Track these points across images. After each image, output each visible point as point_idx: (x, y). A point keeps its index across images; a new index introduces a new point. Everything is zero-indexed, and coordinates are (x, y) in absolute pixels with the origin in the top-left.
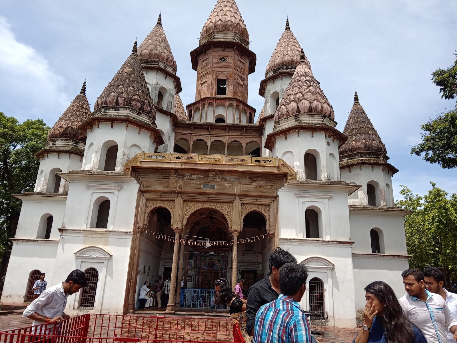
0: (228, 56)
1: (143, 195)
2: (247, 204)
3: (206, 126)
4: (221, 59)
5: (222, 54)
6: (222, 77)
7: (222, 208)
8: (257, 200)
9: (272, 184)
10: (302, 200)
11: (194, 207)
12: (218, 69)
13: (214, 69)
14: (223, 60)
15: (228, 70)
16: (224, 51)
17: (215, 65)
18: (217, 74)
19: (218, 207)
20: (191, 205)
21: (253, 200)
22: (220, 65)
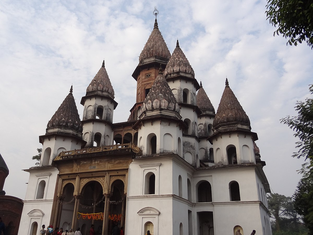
0: (151, 73)
1: (61, 177)
2: (114, 176)
3: (130, 124)
4: (147, 76)
5: (147, 72)
6: (147, 87)
7: (100, 180)
8: (118, 172)
9: (126, 161)
10: (143, 169)
11: (85, 181)
12: (145, 83)
13: (143, 84)
14: (148, 76)
15: (151, 81)
16: (148, 70)
17: (143, 81)
18: (145, 86)
19: (98, 180)
20: (84, 180)
21: (116, 173)
22: (146, 80)
